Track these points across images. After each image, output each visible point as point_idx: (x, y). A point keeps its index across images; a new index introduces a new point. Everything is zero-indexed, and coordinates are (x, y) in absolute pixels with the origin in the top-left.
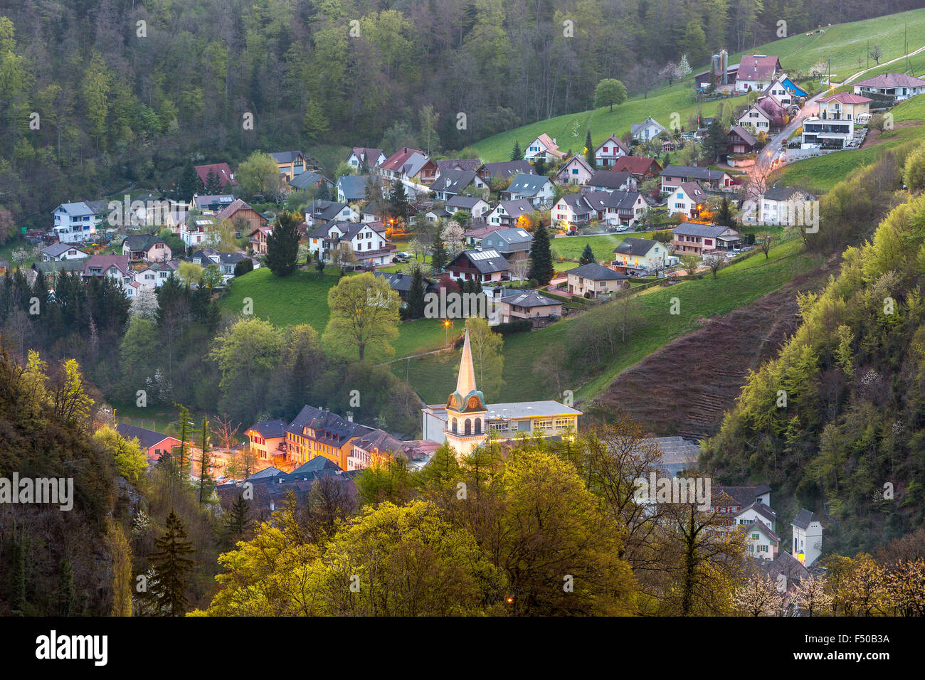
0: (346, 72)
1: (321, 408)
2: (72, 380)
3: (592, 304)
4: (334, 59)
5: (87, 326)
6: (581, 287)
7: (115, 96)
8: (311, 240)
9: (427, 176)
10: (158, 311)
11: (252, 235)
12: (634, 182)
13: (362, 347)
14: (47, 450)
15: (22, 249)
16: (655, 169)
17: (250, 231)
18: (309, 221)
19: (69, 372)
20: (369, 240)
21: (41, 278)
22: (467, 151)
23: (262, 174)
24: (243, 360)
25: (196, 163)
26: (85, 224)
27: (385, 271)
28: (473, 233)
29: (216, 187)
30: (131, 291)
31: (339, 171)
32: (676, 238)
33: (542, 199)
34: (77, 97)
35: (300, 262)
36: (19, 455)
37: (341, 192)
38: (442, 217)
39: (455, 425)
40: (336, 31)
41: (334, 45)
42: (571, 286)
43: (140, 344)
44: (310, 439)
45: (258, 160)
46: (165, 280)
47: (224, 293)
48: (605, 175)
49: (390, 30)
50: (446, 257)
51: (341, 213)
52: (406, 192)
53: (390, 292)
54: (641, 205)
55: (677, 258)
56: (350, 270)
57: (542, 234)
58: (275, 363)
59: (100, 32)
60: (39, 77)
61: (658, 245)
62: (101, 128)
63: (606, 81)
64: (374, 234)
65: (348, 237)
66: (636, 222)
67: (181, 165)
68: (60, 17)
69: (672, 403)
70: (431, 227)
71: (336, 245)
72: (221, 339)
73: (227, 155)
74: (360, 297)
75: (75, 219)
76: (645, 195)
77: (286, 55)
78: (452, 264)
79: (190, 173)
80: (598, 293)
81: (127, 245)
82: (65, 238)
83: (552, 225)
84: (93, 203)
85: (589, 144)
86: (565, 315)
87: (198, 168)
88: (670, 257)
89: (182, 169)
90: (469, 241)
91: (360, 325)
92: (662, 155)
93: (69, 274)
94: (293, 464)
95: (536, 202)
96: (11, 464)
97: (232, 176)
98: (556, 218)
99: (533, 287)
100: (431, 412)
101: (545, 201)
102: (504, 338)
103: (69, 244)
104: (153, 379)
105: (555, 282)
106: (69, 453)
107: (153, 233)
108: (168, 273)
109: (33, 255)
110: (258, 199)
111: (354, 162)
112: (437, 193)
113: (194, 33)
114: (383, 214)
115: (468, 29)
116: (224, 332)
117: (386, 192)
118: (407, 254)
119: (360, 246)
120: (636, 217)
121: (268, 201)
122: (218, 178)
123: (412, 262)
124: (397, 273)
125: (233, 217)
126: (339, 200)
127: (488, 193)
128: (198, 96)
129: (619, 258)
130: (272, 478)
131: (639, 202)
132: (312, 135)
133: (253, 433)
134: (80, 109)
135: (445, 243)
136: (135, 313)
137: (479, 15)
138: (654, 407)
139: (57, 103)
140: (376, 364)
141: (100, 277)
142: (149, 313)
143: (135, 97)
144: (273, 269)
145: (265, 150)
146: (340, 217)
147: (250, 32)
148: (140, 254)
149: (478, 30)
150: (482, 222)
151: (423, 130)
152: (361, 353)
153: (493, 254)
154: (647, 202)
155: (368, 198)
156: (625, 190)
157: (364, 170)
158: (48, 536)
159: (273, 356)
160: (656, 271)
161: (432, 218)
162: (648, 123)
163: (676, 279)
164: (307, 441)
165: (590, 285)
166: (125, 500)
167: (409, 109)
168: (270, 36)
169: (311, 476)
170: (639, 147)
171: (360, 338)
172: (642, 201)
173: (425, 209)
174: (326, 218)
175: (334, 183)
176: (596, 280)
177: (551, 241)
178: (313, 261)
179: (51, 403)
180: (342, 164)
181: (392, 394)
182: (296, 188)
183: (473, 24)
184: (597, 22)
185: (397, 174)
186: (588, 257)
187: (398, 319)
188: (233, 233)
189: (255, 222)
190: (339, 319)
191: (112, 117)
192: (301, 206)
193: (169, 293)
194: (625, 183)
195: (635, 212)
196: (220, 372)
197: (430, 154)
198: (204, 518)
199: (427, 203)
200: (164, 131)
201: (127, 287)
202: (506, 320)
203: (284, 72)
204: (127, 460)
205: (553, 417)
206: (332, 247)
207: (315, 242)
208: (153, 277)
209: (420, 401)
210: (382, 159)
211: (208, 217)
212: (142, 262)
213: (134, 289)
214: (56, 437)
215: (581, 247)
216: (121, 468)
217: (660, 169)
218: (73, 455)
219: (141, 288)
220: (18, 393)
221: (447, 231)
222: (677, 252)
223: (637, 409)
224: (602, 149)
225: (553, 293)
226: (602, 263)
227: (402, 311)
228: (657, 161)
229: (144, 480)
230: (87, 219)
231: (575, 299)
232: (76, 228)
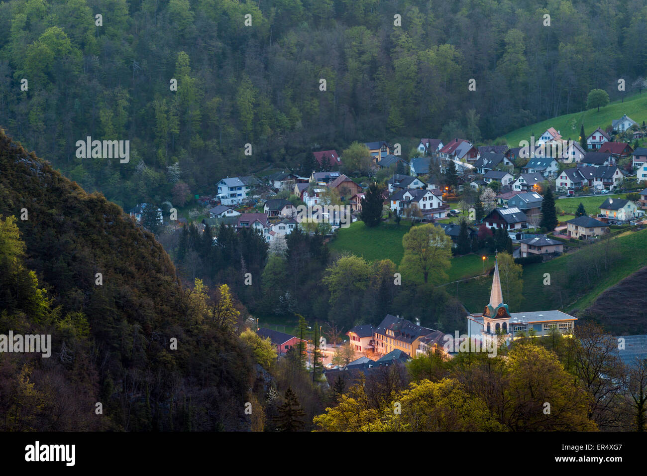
0: (416, 87)
1: (398, 317)
2: (225, 298)
3: (584, 244)
4: (408, 78)
5: (239, 262)
6: (577, 232)
7: (259, 105)
8: (392, 202)
9: (471, 157)
10: (287, 251)
11: (352, 199)
12: (614, 160)
13: (426, 274)
14: (207, 347)
15: (195, 209)
16: (628, 151)
17: (351, 196)
18: (391, 189)
19: (223, 293)
20: (431, 201)
21: (208, 229)
22: (499, 140)
23: (359, 157)
24: (345, 284)
25: (315, 150)
26: (239, 192)
27: (442, 222)
28: (502, 196)
29: (327, 166)
30: (269, 238)
31: (411, 155)
32: (643, 198)
33: (550, 172)
34: (233, 106)
35: (384, 217)
36: (188, 350)
37: (412, 169)
38: (481, 185)
39: (489, 327)
40: (409, 59)
41: (408, 69)
42: (570, 232)
43: (275, 274)
44: (391, 337)
45: (357, 147)
46: (292, 230)
47: (332, 238)
48: (593, 155)
49: (446, 58)
50: (483, 213)
51: (413, 183)
52: (457, 168)
53: (445, 237)
54: (618, 175)
55: (643, 212)
56: (418, 222)
57: (549, 195)
58: (367, 286)
59: (248, 61)
60: (206, 92)
61: (630, 203)
62: (249, 127)
63: (595, 91)
64: (434, 197)
65: (417, 199)
66: (615, 187)
67: (304, 151)
68: (220, 51)
69: (640, 312)
70: (474, 192)
71: (408, 205)
72: (330, 270)
73: (335, 145)
74: (424, 240)
75: (232, 189)
76: (621, 169)
77: (375, 76)
78: (488, 217)
79: (310, 158)
80: (588, 236)
81: (267, 206)
82: (225, 202)
83: (557, 190)
84: (244, 178)
85: (582, 134)
86: (565, 251)
87: (315, 154)
88: (638, 211)
89: (304, 155)
90: (499, 201)
91: (425, 259)
92: (633, 141)
93: (227, 226)
94: (379, 355)
95: (546, 174)
96: (183, 357)
97: (339, 159)
98: (560, 185)
99: (543, 232)
100: (473, 319)
101: (552, 174)
102: (523, 267)
103: (228, 206)
104: (284, 297)
105: (558, 229)
106: (222, 348)
107: (285, 198)
108: (294, 225)
109: (203, 214)
110: (356, 174)
111: (422, 149)
112: (478, 169)
113: (312, 61)
114: (441, 184)
115: (500, 56)
116: (332, 265)
117: (443, 169)
118: (457, 211)
119: (424, 205)
120: (615, 184)
121: (363, 176)
122: (329, 160)
123: (460, 216)
124: (450, 223)
125: (339, 187)
126: (411, 174)
127: (513, 169)
128: (315, 105)
129: (603, 212)
130: (364, 364)
131: (617, 174)
132: (393, 130)
133: (352, 334)
134: (235, 114)
135: (483, 203)
136: (272, 252)
137: (507, 47)
138: (628, 315)
139: (219, 110)
140: (436, 286)
141: (248, 228)
142: (281, 252)
143: (272, 105)
144: (365, 222)
145: (361, 141)
146: (412, 186)
147: (350, 60)
148: (275, 212)
149: (506, 57)
150: (509, 189)
151: (469, 126)
152: (426, 278)
153: (516, 210)
154: (623, 173)
155: (431, 173)
156: (607, 166)
157: (429, 154)
158: (208, 405)
159: (366, 281)
160: (629, 221)
161: (474, 186)
162: (624, 119)
163: (642, 226)
164: (388, 339)
165: (582, 231)
166: (261, 380)
167: (459, 112)
168: (364, 63)
169: (390, 362)
170: (617, 136)
171: (425, 268)
172: (619, 173)
173: (470, 180)
174: (402, 187)
175: (408, 163)
176: (586, 227)
177: (556, 201)
178: (393, 216)
179: (211, 314)
180: (414, 150)
181: (447, 307)
182: (382, 166)
183: (503, 53)
184: (589, 50)
185: (451, 157)
186: (581, 211)
187: (451, 255)
188: (339, 197)
189: (354, 190)
190: (410, 256)
191: (257, 119)
192: (385, 179)
193: (295, 239)
194: (607, 161)
195: (614, 181)
196: (330, 292)
197: (473, 142)
198: (316, 392)
199: (471, 176)
200: (293, 128)
201: (266, 235)
202: (525, 255)
203: (374, 87)
204: (263, 353)
205: (557, 322)
206: (405, 206)
207: (395, 203)
208: (284, 228)
209: (466, 311)
210: (441, 146)
211: (322, 187)
212: (277, 218)
213: (271, 237)
214: (213, 338)
215: (576, 205)
216: (258, 358)
217: (632, 150)
218: (225, 350)
219: (276, 235)
220: (187, 308)
221: (485, 194)
222: (643, 207)
223: (616, 316)
224: (591, 138)
225: (557, 236)
226: (591, 215)
227: (453, 250)
228: (630, 145)
229: (274, 366)
230: (240, 189)
231: (573, 240)
232: (232, 195)
